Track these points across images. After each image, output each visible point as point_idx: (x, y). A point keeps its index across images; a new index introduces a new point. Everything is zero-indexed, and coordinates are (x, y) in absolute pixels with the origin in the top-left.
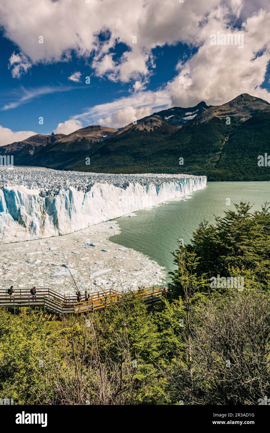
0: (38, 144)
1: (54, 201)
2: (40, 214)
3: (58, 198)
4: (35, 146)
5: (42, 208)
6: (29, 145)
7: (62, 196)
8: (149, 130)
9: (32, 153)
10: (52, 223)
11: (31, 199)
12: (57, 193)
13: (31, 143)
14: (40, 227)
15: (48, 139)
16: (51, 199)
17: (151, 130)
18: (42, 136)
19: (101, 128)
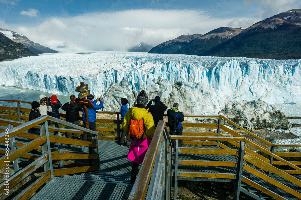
4: (182, 42)
6: (178, 42)
9: (180, 46)
15: (189, 37)
17: (274, 27)
18: (186, 36)
19: (228, 29)
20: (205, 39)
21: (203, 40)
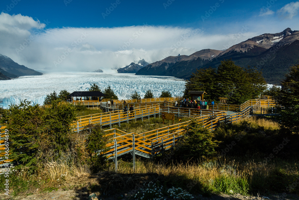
0: (170, 62)
4: (169, 63)
8: (244, 51)
9: (166, 67)
13: (167, 62)
15: (176, 58)
17: (245, 51)
18: (173, 57)
19: (210, 51)
20: (188, 61)
21: (187, 61)
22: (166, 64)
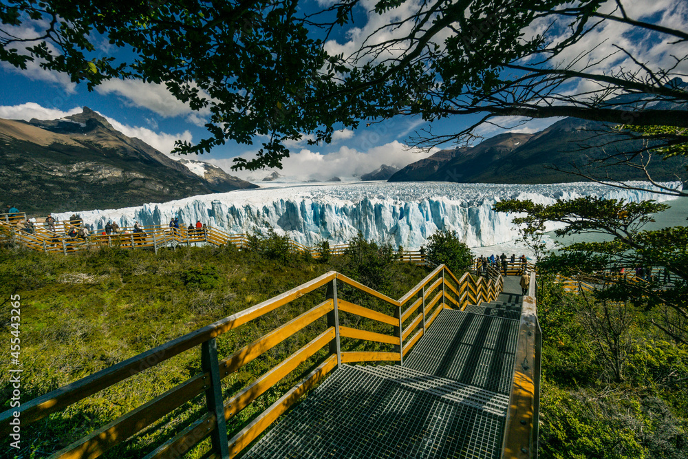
0: (442, 160)
1: (478, 211)
2: (462, 224)
3: (481, 208)
4: (440, 162)
5: (465, 218)
6: (433, 161)
7: (486, 207)
9: (436, 168)
10: (474, 233)
11: (454, 209)
12: (481, 203)
13: (436, 159)
14: (463, 237)
15: (452, 153)
16: (474, 209)
18: (447, 151)
19: (512, 135)
20: (474, 154)
21: (471, 156)
22: (436, 162)
